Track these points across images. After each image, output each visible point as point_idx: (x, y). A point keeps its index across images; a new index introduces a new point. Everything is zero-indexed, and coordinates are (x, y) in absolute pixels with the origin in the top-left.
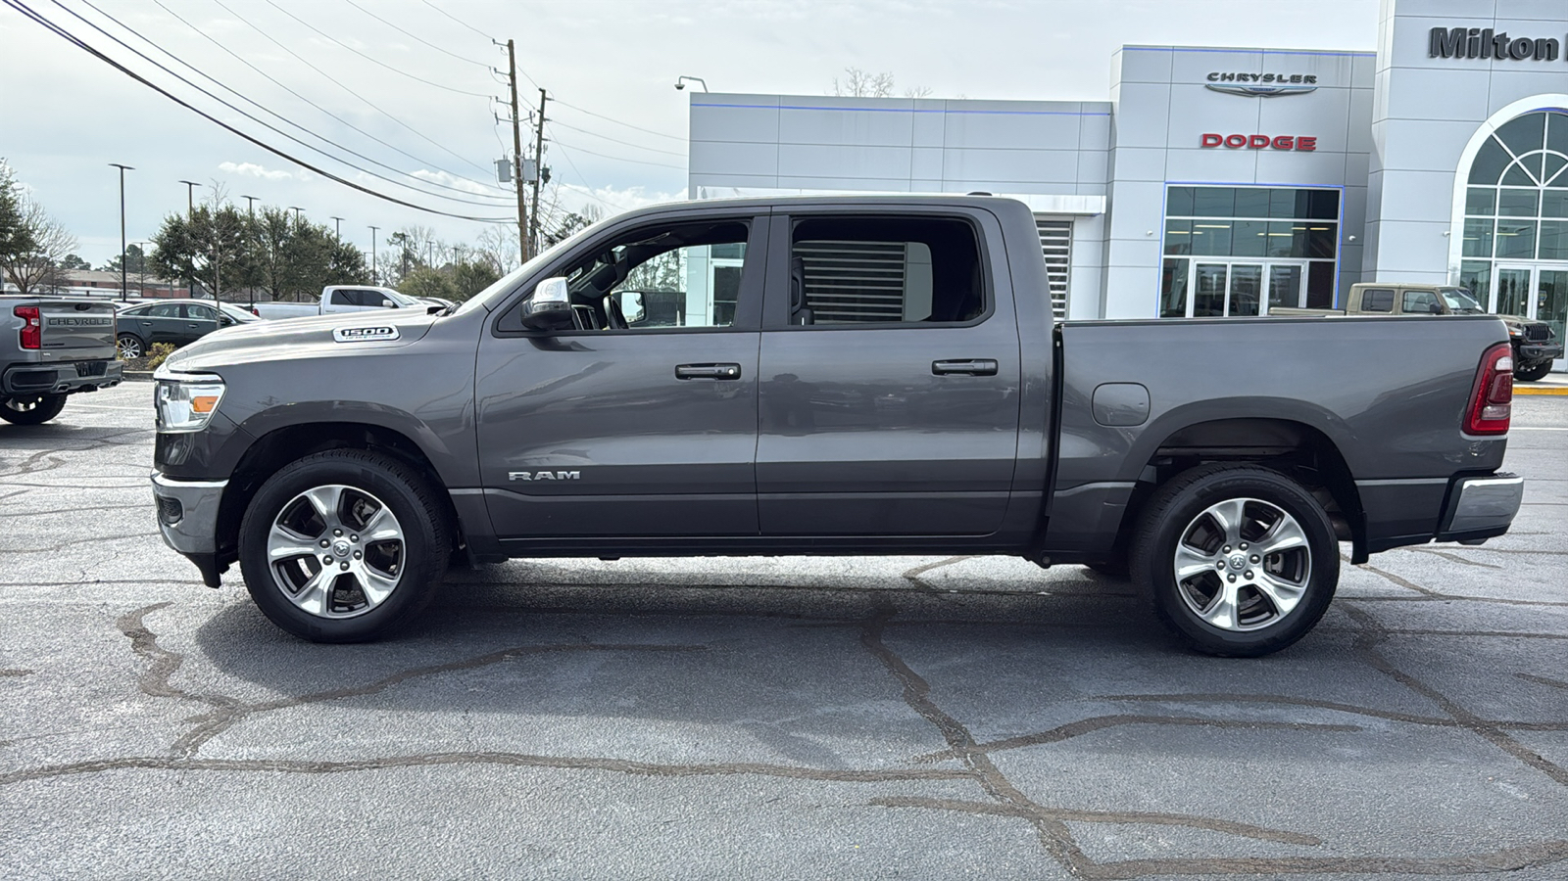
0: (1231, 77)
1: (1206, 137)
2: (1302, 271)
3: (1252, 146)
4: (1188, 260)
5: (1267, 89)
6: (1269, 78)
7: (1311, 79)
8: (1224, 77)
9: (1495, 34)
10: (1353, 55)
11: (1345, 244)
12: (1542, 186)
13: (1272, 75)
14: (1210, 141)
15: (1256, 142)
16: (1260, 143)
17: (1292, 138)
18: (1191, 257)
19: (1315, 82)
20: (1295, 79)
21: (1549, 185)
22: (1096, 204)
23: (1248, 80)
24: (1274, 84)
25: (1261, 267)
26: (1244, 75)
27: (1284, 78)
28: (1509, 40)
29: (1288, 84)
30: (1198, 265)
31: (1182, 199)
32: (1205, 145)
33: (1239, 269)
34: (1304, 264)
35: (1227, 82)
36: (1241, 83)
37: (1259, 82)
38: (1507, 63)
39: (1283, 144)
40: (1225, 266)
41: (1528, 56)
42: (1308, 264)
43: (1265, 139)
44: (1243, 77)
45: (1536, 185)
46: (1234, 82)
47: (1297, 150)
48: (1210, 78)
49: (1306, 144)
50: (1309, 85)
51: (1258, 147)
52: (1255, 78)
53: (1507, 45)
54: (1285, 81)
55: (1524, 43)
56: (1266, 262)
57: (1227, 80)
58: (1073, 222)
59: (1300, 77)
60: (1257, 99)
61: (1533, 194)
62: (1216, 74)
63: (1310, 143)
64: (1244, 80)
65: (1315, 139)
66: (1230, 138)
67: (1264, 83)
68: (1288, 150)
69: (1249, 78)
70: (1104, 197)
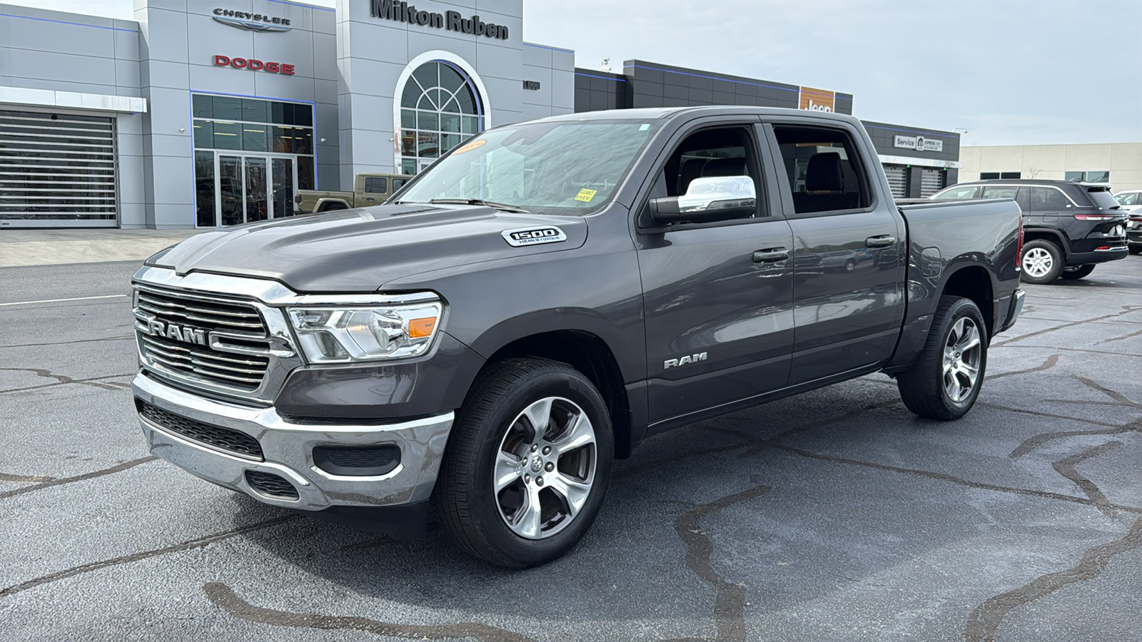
0: (231, 14)
1: (218, 58)
2: (293, 163)
3: (251, 68)
4: (213, 152)
5: (258, 26)
6: (257, 17)
7: (286, 22)
8: (226, 13)
9: (408, 6)
10: (312, 8)
11: (319, 143)
12: (439, 111)
13: (260, 16)
14: (221, 61)
15: (253, 65)
16: (256, 66)
17: (278, 64)
18: (214, 150)
19: (289, 24)
20: (275, 20)
21: (443, 111)
22: (138, 105)
23: (243, 17)
24: (261, 23)
25: (265, 159)
26: (241, 13)
27: (268, 19)
28: (416, 11)
29: (271, 24)
30: (221, 157)
31: (204, 105)
32: (217, 64)
33: (250, 161)
34: (294, 158)
35: (228, 17)
36: (238, 19)
37: (251, 20)
38: (415, 27)
39: (272, 68)
40: (240, 158)
41: (426, 24)
42: (296, 158)
43: (259, 63)
44: (239, 14)
45: (436, 110)
46: (233, 18)
47: (281, 74)
48: (216, 12)
49: (288, 70)
50: (285, 26)
51: (255, 69)
52: (248, 16)
53: (416, 14)
54: (269, 21)
55: (425, 15)
56: (268, 155)
57: (228, 15)
58: (115, 119)
59: (279, 19)
60: (250, 32)
61: (434, 116)
62: (221, 10)
63: (289, 69)
64: (240, 16)
65: (293, 66)
66: (235, 60)
67: (254, 21)
68: (275, 73)
69: (244, 15)
70: (145, 100)
